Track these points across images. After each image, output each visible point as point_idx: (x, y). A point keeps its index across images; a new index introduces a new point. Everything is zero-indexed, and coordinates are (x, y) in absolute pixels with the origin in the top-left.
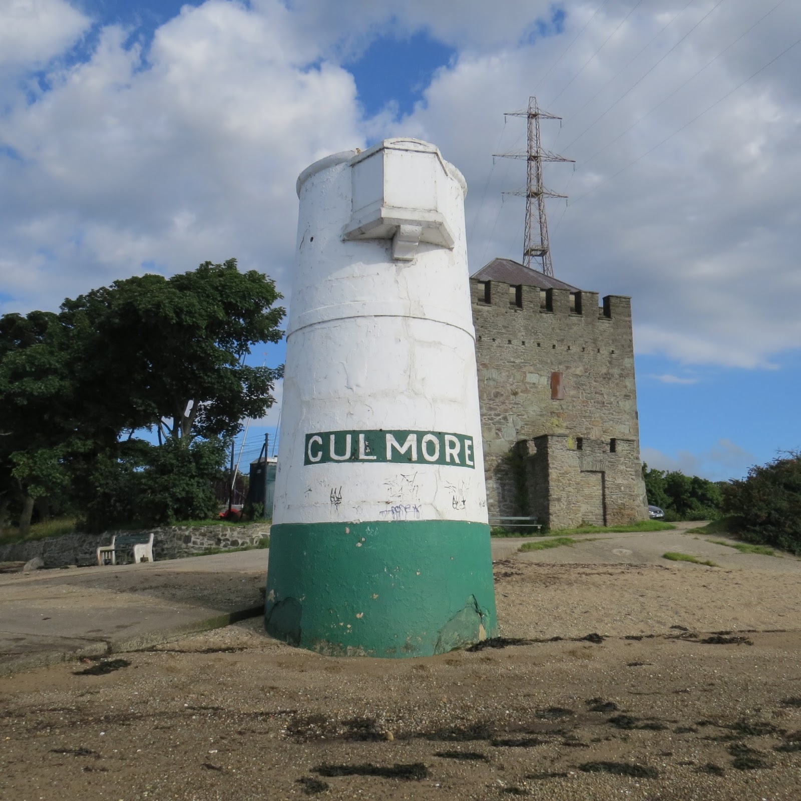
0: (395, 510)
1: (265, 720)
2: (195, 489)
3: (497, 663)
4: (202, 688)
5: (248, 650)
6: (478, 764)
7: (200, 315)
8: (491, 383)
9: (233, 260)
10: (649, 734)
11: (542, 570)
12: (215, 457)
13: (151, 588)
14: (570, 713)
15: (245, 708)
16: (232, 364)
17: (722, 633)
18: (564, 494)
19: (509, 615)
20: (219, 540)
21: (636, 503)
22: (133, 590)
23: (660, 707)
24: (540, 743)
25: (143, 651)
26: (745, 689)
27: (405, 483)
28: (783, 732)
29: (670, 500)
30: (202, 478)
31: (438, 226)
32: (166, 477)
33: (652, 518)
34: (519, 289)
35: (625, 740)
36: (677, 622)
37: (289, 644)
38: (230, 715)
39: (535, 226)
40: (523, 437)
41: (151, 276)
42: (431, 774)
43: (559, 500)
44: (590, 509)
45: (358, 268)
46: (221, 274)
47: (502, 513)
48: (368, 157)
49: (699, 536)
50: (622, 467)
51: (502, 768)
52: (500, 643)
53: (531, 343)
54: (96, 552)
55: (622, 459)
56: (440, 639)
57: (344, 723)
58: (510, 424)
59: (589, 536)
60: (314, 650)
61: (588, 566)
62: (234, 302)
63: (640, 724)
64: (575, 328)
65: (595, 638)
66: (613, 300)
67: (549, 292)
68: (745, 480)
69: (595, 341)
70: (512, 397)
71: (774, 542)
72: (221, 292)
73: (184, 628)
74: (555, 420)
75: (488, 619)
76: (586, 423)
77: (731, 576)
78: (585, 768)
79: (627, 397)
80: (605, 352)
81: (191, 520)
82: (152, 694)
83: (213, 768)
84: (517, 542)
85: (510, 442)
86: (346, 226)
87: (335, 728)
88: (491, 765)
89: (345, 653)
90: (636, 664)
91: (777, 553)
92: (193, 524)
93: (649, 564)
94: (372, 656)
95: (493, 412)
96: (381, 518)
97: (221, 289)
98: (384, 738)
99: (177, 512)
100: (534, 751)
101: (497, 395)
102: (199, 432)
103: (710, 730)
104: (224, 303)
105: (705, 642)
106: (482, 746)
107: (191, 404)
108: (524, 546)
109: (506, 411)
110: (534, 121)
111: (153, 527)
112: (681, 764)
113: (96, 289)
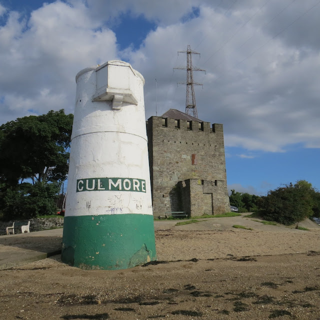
0: (112, 210)
1: (50, 297)
2: (47, 203)
3: (153, 271)
4: (27, 284)
5: (52, 268)
6: (130, 313)
7: (49, 132)
8: (168, 158)
9: (63, 110)
10: (205, 298)
11: (182, 233)
12: (55, 190)
13: (18, 243)
14: (177, 290)
15: (43, 292)
16: (62, 152)
17: (246, 257)
18: (197, 203)
19: (163, 251)
20: (57, 223)
21: (225, 205)
22: (10, 245)
23: (212, 287)
24: (159, 303)
25: (6, 270)
26: (249, 279)
27: (116, 199)
28: (258, 296)
29: (244, 204)
30: (50, 198)
31: (130, 96)
32: (35, 198)
33: (233, 211)
34: (179, 121)
35: (194, 301)
36: (230, 253)
37: (70, 265)
38: (36, 295)
39: (190, 96)
40: (181, 180)
41: (32, 116)
42: (110, 317)
43: (195, 205)
44: (207, 208)
45: (98, 112)
46: (58, 115)
47: (173, 210)
48: (102, 68)
49: (248, 218)
50: (220, 191)
51: (140, 314)
52: (156, 263)
53: (183, 142)
54: (5, 229)
55: (220, 188)
56: (130, 262)
57: (83, 297)
58: (175, 175)
59: (204, 219)
60: (79, 267)
61: (202, 231)
62: (63, 126)
63: (203, 294)
64: (201, 137)
65: (195, 260)
66: (216, 125)
67: (191, 122)
68: (266, 196)
69: (209, 142)
70: (176, 164)
71: (277, 220)
72: (57, 123)
73: (26, 260)
74: (193, 173)
75: (151, 253)
76: (206, 174)
77: (258, 234)
78: (173, 313)
79: (222, 163)
80: (213, 146)
81: (45, 215)
82: (5, 288)
83: (19, 318)
84: (175, 222)
85: (176, 182)
86: (94, 96)
87: (78, 299)
88: (136, 313)
89: (92, 268)
90: (208, 270)
91: (278, 224)
92: (46, 216)
93: (227, 230)
94: (102, 269)
95: (168, 170)
96: (107, 213)
97: (57, 121)
98: (96, 303)
99: (40, 212)
100: (155, 307)
101: (170, 163)
102: (49, 179)
103: (230, 296)
104: (59, 127)
105: (238, 260)
106: (135, 306)
107: (46, 168)
108: (178, 223)
109: (174, 169)
110: (189, 55)
111: (30, 219)
112: (213, 310)
113: (9, 122)
